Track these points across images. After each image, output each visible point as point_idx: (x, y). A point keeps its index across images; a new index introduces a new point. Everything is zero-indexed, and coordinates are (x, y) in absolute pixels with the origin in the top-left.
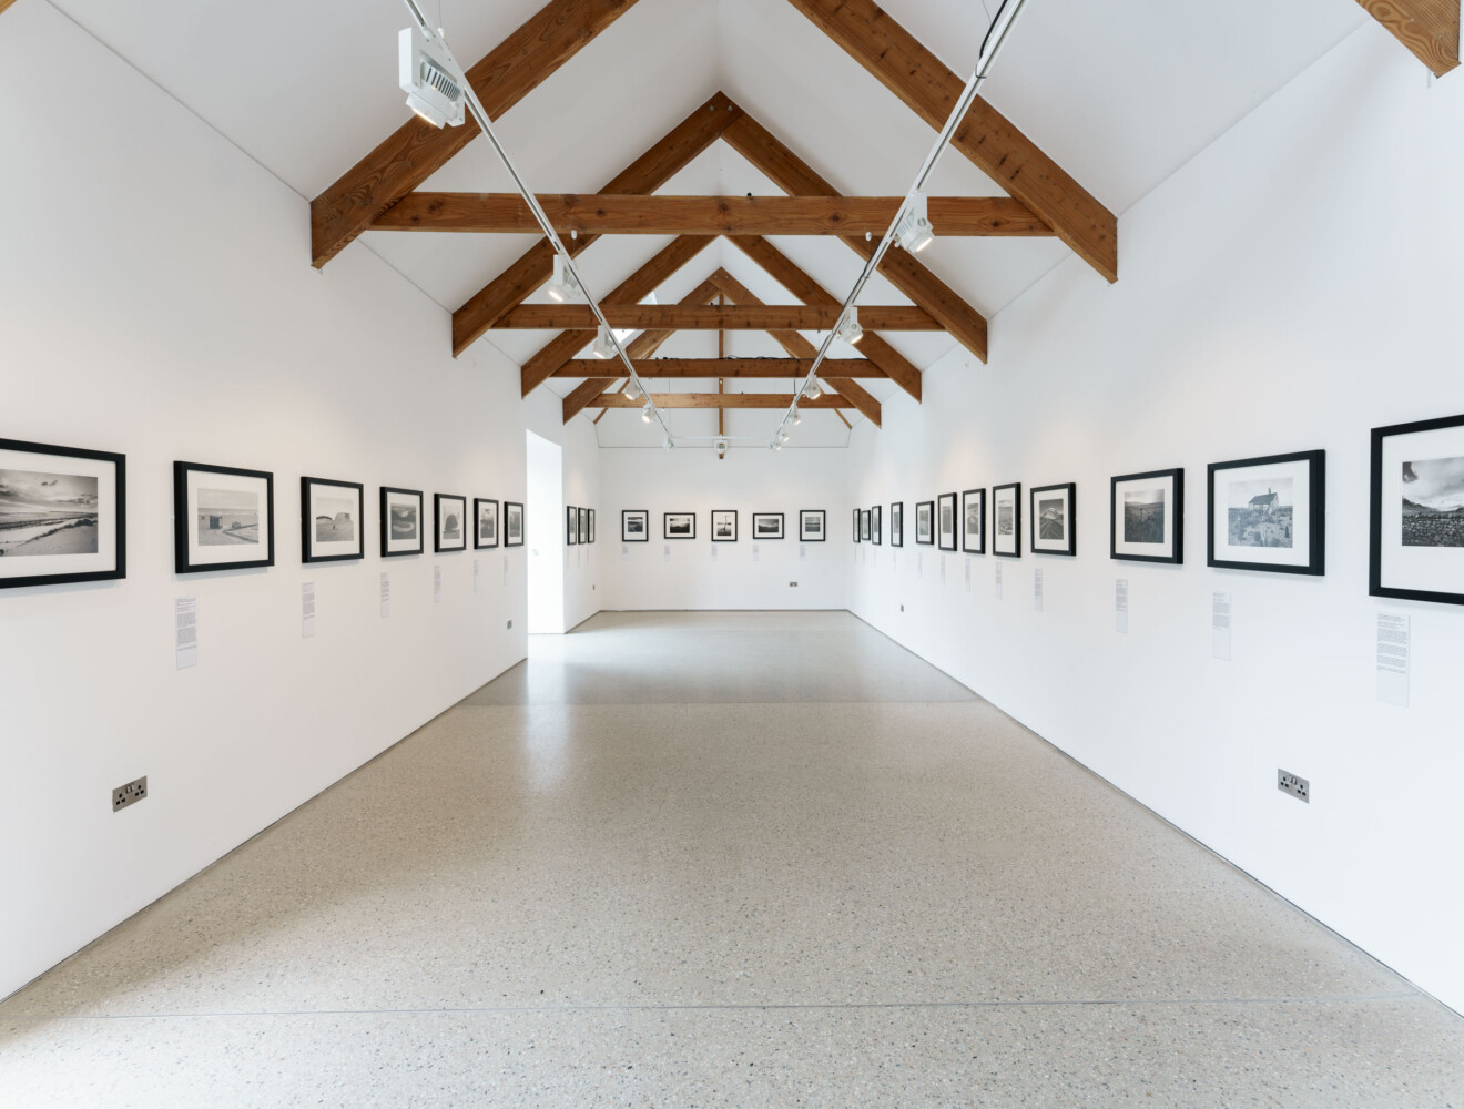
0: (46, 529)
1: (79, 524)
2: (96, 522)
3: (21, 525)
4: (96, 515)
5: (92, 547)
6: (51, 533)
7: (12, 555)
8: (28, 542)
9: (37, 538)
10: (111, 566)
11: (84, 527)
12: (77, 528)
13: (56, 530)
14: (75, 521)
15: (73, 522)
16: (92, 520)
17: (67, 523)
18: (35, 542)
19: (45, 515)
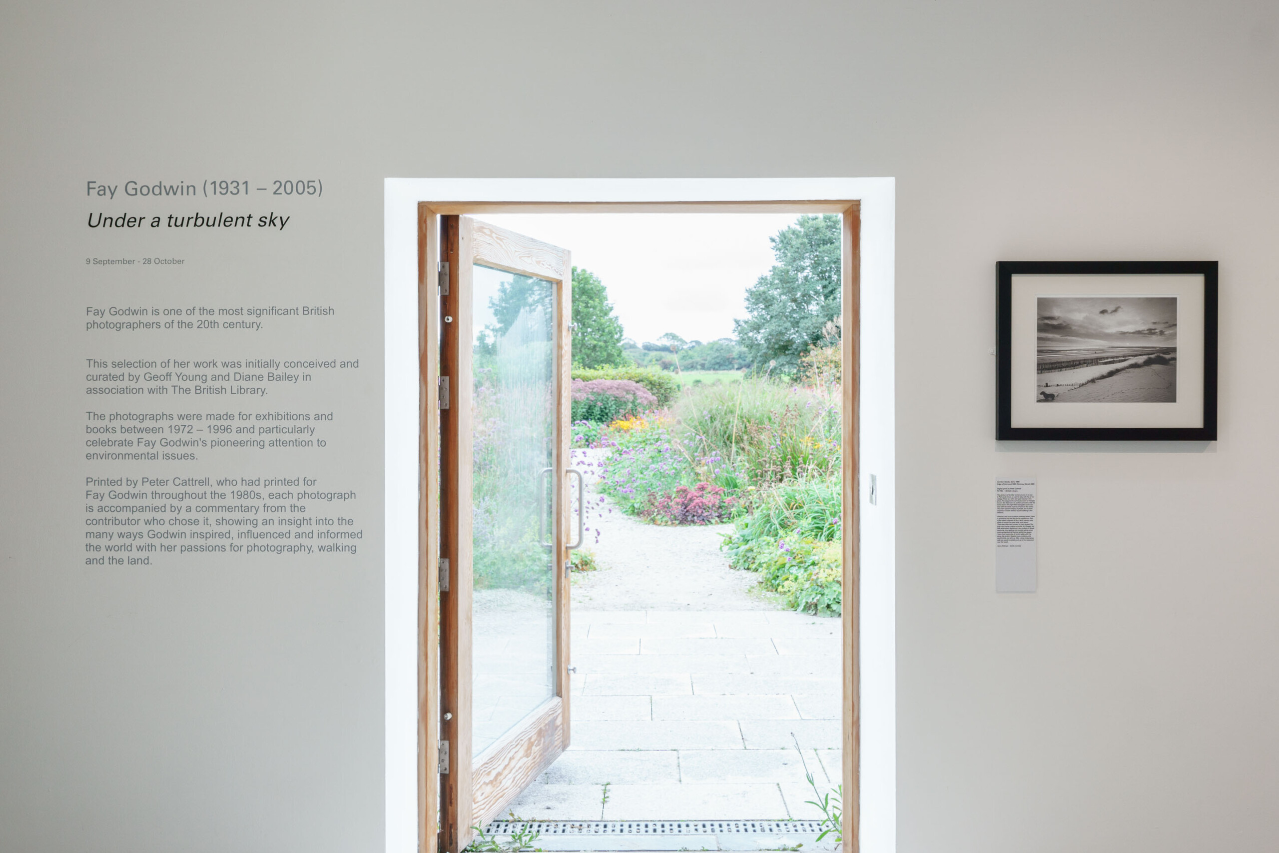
0: (1105, 369)
1: (1148, 363)
2: (1175, 359)
3: (1074, 364)
4: (1174, 350)
5: (1168, 394)
6: (1111, 374)
7: (1064, 401)
8: (1083, 385)
9: (1093, 381)
10: (1196, 421)
11: (1156, 367)
12: (1146, 368)
13: (1117, 371)
14: (1145, 358)
15: (1141, 360)
16: (1167, 357)
17: (1132, 361)
18: (1091, 385)
19: (1103, 351)
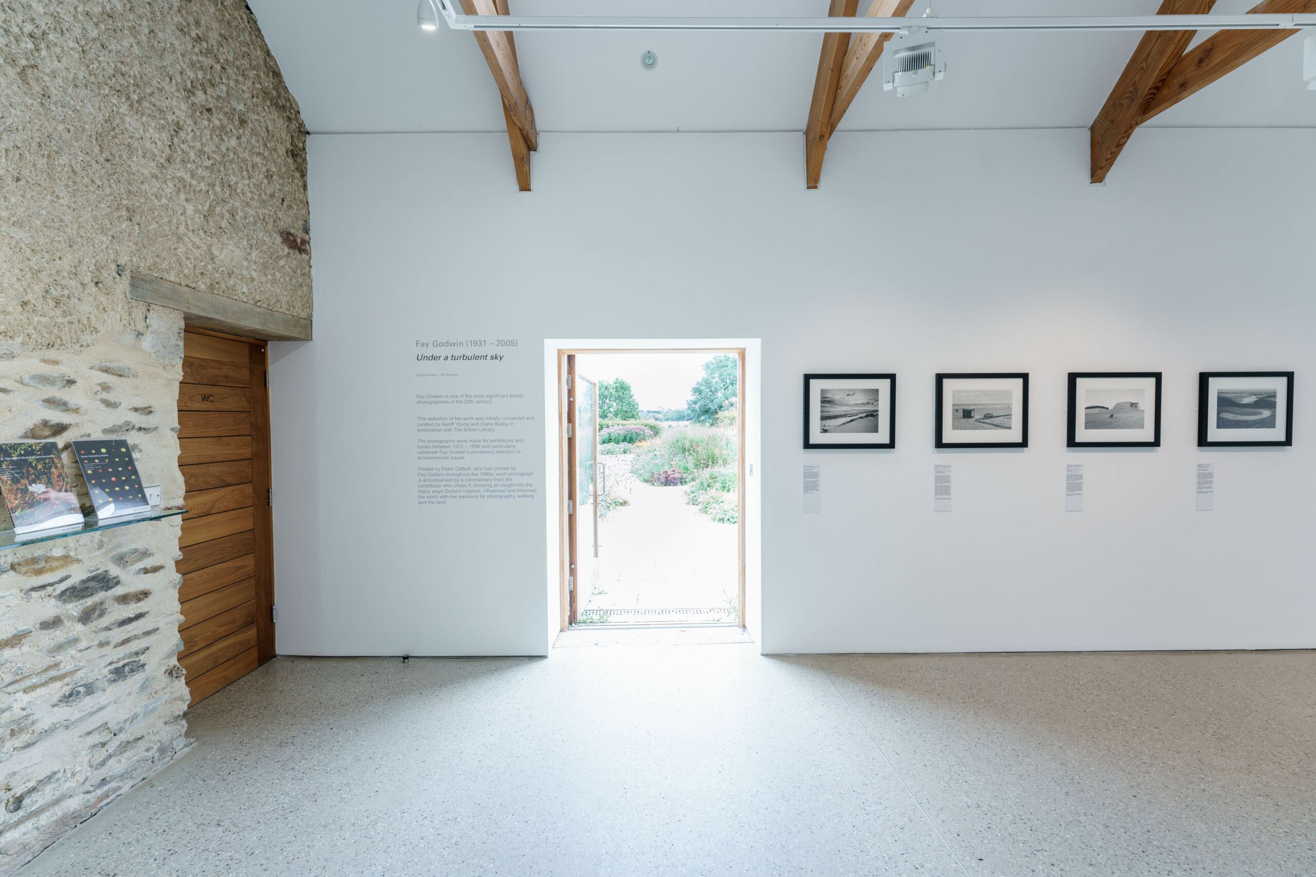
0: (849, 419)
1: (867, 416)
2: (878, 415)
3: (836, 417)
4: (877, 411)
5: (875, 429)
6: (851, 421)
7: (831, 432)
8: (839, 426)
9: (844, 424)
10: (887, 441)
11: (870, 418)
12: (866, 419)
13: (854, 420)
14: (865, 414)
15: (864, 415)
16: (875, 414)
17: (860, 415)
18: (843, 426)
19: (848, 411)
